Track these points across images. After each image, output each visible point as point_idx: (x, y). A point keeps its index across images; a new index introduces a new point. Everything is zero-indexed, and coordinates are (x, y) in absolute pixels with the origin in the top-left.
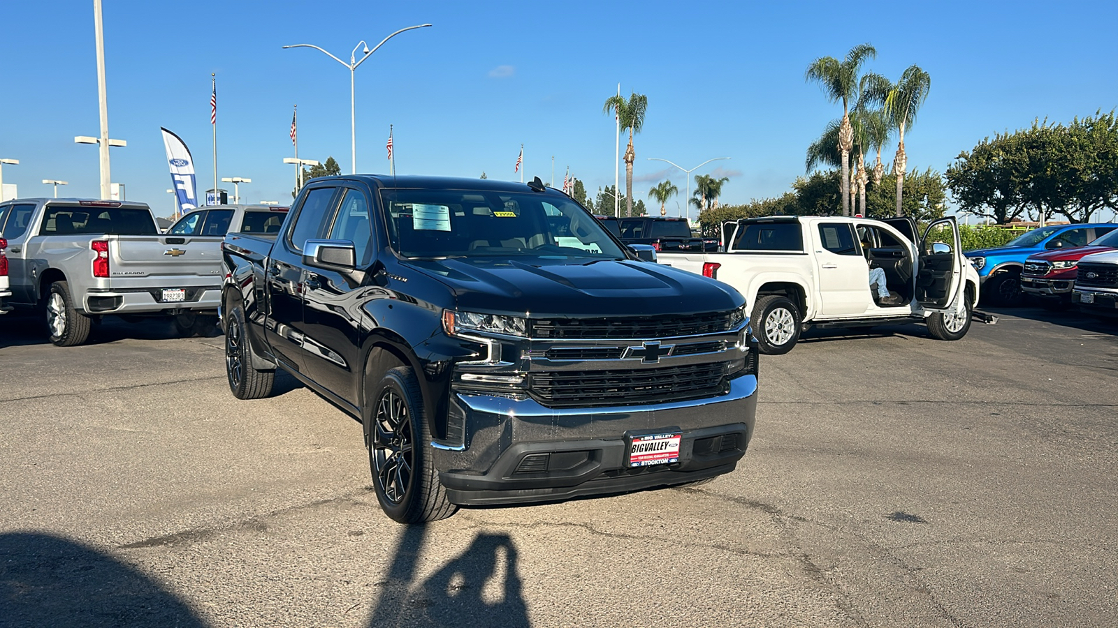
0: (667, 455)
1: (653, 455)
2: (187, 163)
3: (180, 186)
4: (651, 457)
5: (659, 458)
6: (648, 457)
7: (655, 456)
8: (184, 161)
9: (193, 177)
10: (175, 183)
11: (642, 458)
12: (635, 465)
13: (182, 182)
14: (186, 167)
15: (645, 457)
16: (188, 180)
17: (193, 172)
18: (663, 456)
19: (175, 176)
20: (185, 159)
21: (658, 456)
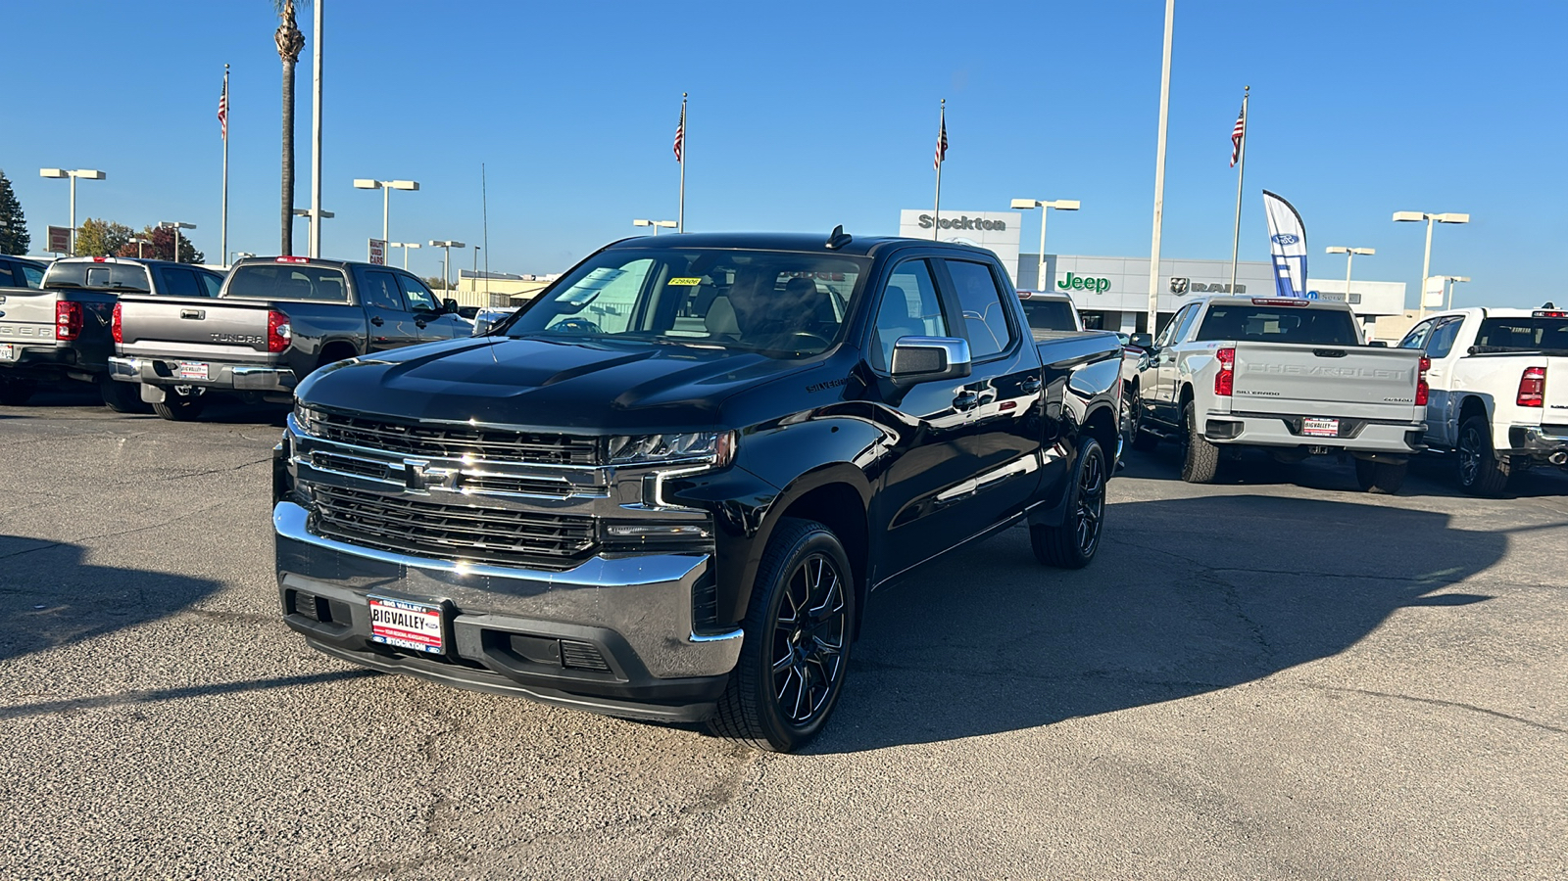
0: (427, 639)
1: (407, 633)
2: (1297, 239)
3: (1283, 274)
4: (404, 635)
5: (412, 640)
6: (400, 634)
7: (409, 636)
8: (1293, 236)
9: (1304, 260)
10: (1277, 268)
11: (391, 633)
12: (378, 639)
13: (1287, 268)
14: (1296, 244)
15: (395, 633)
16: (1295, 265)
17: (1304, 253)
18: (420, 638)
19: (1278, 259)
20: (1294, 233)
21: (414, 637)
